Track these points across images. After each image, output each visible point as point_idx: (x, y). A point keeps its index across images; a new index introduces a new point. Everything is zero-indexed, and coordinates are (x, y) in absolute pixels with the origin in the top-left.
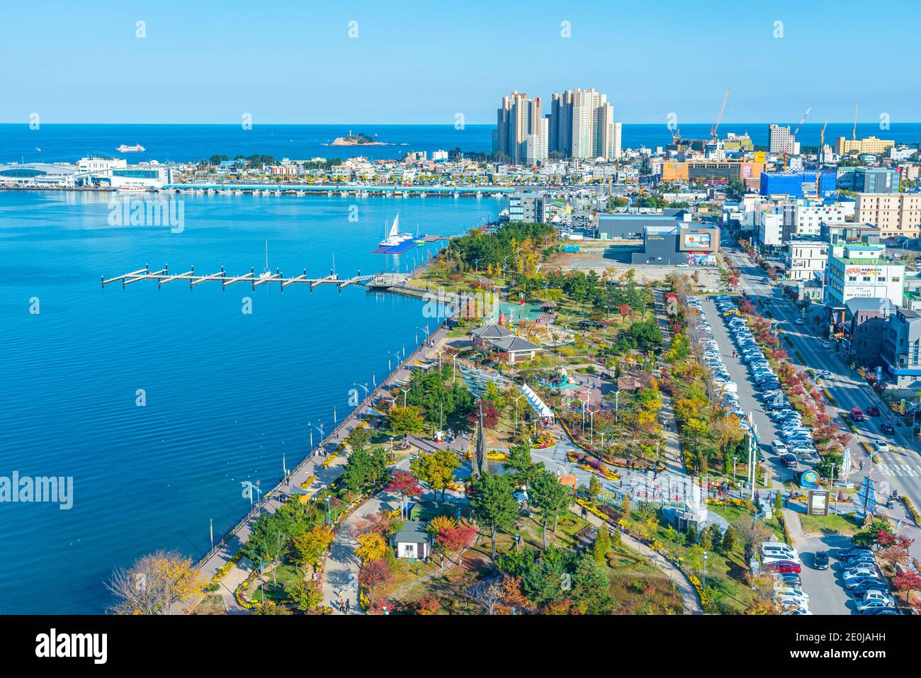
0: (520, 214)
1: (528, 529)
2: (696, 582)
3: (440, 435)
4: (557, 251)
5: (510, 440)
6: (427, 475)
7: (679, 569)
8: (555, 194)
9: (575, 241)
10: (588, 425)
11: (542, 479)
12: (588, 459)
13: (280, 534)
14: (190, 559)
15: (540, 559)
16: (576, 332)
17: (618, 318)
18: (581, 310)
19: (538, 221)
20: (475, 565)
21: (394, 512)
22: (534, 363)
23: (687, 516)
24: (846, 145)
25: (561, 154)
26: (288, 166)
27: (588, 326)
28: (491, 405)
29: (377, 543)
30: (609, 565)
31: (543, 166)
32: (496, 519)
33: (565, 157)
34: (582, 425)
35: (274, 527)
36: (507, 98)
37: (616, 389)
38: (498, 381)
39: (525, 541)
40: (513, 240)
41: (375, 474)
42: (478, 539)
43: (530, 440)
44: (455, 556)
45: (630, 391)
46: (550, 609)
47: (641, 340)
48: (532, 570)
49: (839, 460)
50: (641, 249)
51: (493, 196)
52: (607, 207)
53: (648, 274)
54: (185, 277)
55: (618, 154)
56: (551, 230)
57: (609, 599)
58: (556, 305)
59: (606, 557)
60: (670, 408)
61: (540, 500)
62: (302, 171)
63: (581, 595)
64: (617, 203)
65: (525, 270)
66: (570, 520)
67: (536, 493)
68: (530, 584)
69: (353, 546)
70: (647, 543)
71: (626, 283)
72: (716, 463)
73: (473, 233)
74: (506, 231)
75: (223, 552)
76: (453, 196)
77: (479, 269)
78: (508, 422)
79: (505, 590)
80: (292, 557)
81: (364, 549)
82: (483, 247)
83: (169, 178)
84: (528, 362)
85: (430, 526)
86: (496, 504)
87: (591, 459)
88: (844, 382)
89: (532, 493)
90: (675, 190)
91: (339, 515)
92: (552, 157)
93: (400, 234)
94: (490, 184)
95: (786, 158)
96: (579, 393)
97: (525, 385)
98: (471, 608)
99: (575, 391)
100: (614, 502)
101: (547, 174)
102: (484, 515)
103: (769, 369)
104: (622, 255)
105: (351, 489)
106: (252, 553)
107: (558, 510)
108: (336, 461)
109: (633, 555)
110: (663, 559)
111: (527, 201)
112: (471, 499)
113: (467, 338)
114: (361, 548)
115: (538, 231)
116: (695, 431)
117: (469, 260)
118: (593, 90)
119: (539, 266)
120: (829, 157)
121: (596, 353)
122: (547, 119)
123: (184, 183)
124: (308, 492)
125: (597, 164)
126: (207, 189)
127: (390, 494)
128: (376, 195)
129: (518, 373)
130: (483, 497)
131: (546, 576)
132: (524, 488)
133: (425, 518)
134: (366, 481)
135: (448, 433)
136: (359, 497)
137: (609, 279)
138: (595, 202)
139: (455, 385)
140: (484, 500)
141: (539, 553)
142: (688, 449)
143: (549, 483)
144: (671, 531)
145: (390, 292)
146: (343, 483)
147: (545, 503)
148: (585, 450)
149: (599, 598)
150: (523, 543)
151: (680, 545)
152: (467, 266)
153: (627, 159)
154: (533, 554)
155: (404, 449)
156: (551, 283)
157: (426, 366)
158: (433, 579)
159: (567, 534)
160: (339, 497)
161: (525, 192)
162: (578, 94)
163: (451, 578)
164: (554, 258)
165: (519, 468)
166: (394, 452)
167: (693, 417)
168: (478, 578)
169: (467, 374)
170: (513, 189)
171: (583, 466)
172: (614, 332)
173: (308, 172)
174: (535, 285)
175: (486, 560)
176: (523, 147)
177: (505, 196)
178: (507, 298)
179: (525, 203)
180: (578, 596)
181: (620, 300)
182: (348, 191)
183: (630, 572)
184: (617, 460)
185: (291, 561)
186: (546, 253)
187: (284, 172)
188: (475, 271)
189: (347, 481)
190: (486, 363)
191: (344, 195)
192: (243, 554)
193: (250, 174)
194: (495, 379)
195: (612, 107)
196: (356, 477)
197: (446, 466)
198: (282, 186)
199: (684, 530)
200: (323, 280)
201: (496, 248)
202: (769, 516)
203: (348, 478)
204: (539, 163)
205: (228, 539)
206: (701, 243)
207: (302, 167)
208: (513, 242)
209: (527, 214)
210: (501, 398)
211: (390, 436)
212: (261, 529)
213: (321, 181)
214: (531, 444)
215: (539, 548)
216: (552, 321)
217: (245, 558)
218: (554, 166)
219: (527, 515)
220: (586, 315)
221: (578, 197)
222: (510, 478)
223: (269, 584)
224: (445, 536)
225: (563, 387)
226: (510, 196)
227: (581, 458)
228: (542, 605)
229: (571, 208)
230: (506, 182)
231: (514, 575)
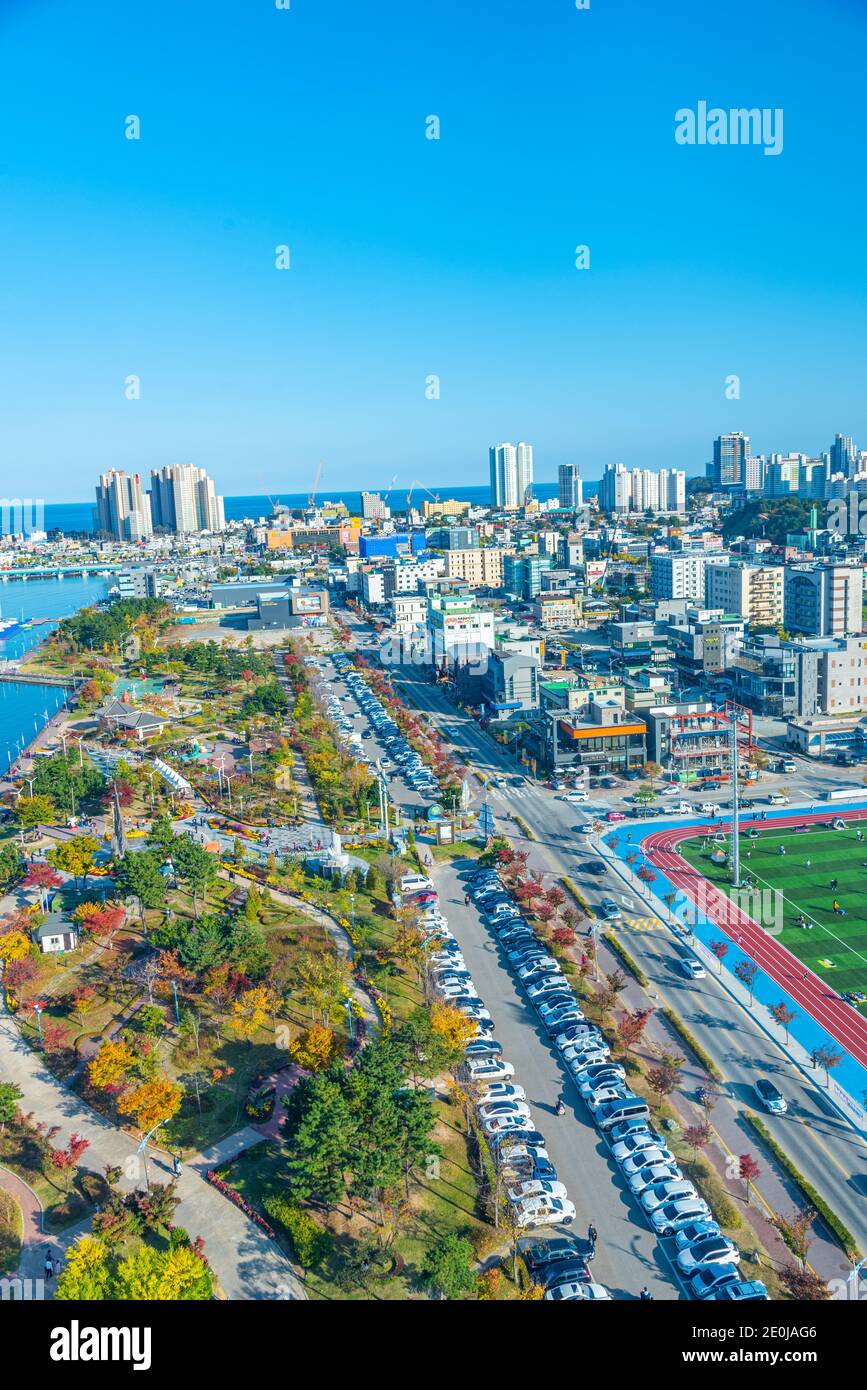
0: (131, 590)
1: (178, 901)
2: (346, 924)
3: (73, 820)
4: (174, 624)
5: (148, 816)
6: (65, 863)
7: (329, 914)
8: (164, 567)
9: (190, 613)
10: (225, 790)
11: (187, 849)
12: (229, 824)
15: (194, 929)
16: (203, 702)
17: (242, 684)
19: (151, 595)
20: (126, 945)
21: (34, 907)
22: (164, 736)
23: (331, 864)
24: (431, 508)
25: (166, 529)
27: (213, 694)
28: (124, 784)
29: (19, 942)
30: (262, 922)
31: (148, 542)
32: (144, 897)
33: (170, 531)
34: (219, 792)
36: (104, 476)
37: (249, 753)
38: (128, 759)
39: (175, 913)
40: (127, 616)
41: (7, 870)
42: (126, 920)
43: (169, 813)
44: (105, 941)
45: (262, 753)
46: (210, 975)
47: (267, 702)
48: (188, 940)
49: (459, 792)
50: (256, 616)
51: (100, 574)
52: (218, 577)
53: (266, 639)
55: (223, 526)
56: (165, 604)
57: (267, 955)
58: (179, 677)
59: (258, 915)
60: (302, 764)
61: (188, 871)
63: (239, 956)
64: (227, 573)
65: (145, 645)
66: (219, 885)
67: (183, 864)
68: (187, 955)
70: (296, 895)
71: (245, 649)
72: (352, 809)
73: (84, 613)
74: (118, 608)
77: (95, 649)
78: (143, 798)
79: (162, 966)
82: (97, 627)
84: (158, 737)
85: (74, 915)
86: (142, 881)
87: (232, 823)
88: (452, 721)
89: (178, 865)
90: (281, 557)
92: (157, 532)
93: (3, 619)
94: (96, 562)
95: (380, 522)
96: (212, 760)
97: (157, 759)
98: (128, 989)
99: (208, 759)
100: (260, 861)
101: (154, 549)
102: (130, 893)
103: (387, 717)
104: (238, 622)
107: (206, 877)
109: (283, 909)
110: (312, 908)
111: (138, 577)
112: (116, 881)
113: (90, 719)
115: (151, 605)
116: (329, 783)
117: (83, 639)
118: (191, 465)
119: (157, 640)
120: (416, 519)
121: (225, 719)
122: (148, 496)
125: (203, 536)
127: (27, 889)
129: (149, 749)
130: (128, 877)
131: (202, 944)
132: (169, 861)
133: (67, 908)
135: (82, 818)
137: (229, 647)
138: (205, 573)
140: (130, 879)
141: (192, 922)
142: (324, 801)
143: (195, 852)
144: (317, 880)
147: (192, 873)
148: (224, 815)
149: (257, 955)
150: (174, 916)
151: (327, 892)
152: (82, 646)
153: (232, 531)
154: (186, 925)
155: (35, 841)
156: (171, 656)
157: (50, 753)
158: (83, 966)
159: (217, 899)
161: (133, 568)
162: (177, 469)
163: (103, 964)
164: (170, 631)
165: (162, 842)
166: (25, 845)
167: (325, 770)
168: (132, 958)
169: (94, 757)
170: (120, 565)
171: (225, 831)
172: (239, 697)
174: (156, 659)
175: (138, 939)
176: (126, 523)
177: (112, 573)
178: (128, 675)
179: (135, 579)
180: (236, 958)
181: (242, 666)
183: (283, 926)
184: (258, 820)
186: (162, 627)
188: (90, 651)
190: (114, 741)
194: (125, 757)
195: (210, 481)
197: (85, 851)
199: (329, 877)
201: (110, 626)
202: (404, 851)
204: (144, 539)
206: (312, 605)
208: (127, 619)
209: (139, 589)
210: (135, 775)
211: (19, 829)
214: (170, 817)
215: (190, 917)
216: (177, 693)
218: (160, 540)
219: (176, 888)
220: (211, 684)
221: (188, 569)
222: (154, 853)
224: (92, 922)
225: (196, 756)
226: (118, 573)
227: (222, 823)
228: (201, 973)
229: (183, 581)
230: (113, 559)
231: (169, 948)
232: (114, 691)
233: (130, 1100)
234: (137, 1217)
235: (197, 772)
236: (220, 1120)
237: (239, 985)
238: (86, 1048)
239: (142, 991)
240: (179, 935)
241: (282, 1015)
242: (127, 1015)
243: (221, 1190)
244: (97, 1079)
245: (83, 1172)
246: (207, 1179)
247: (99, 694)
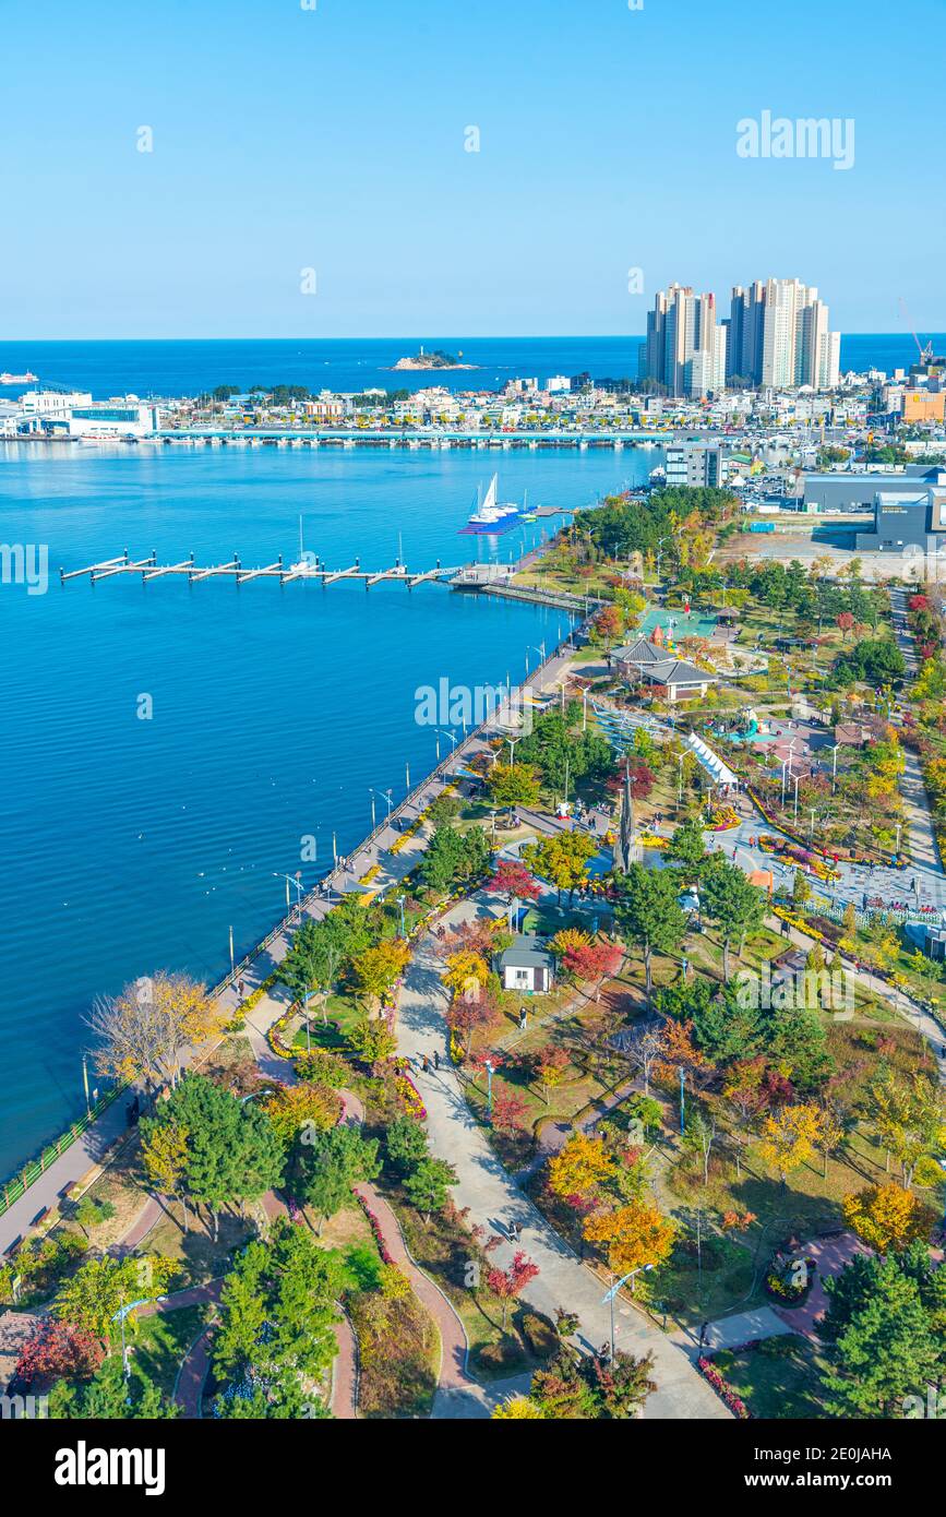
0: (683, 473)
1: (700, 951)
3: (564, 808)
4: (740, 530)
5: (671, 818)
6: (547, 867)
7: (932, 1015)
8: (735, 442)
9: (767, 516)
10: (790, 796)
11: (722, 876)
12: (790, 848)
13: (332, 950)
14: (203, 984)
15: (720, 996)
16: (771, 655)
17: (836, 634)
18: (777, 621)
19: (710, 484)
20: (620, 1002)
21: (498, 922)
22: (707, 701)
25: (745, 381)
26: (329, 403)
27: (788, 645)
28: (641, 766)
29: (474, 967)
31: (717, 400)
32: (652, 935)
33: (750, 386)
34: (781, 798)
35: (323, 940)
36: (662, 295)
37: (834, 743)
38: (651, 728)
39: (695, 968)
40: (673, 513)
41: (469, 864)
42: (624, 964)
43: (701, 818)
44: (591, 988)
45: (855, 746)
46: (735, 1070)
47: (872, 667)
48: (709, 1012)
50: (871, 528)
51: (640, 446)
52: (818, 463)
53: (882, 566)
54: (181, 569)
55: (835, 380)
56: (729, 498)
57: (826, 1057)
58: (739, 613)
60: (918, 772)
61: (720, 908)
62: (350, 410)
63: (783, 1051)
64: (833, 457)
65: (691, 560)
66: (764, 939)
67: (713, 897)
68: (705, 1033)
69: (438, 970)
70: (883, 975)
71: (847, 580)
73: (611, 504)
74: (661, 501)
75: (249, 975)
76: (578, 446)
77: (621, 559)
78: (666, 790)
79: (668, 1041)
80: (350, 984)
81: (456, 975)
82: (627, 525)
83: (154, 421)
84: (698, 701)
85: (552, 944)
86: (652, 912)
87: (795, 847)
89: (707, 897)
90: (924, 436)
91: (416, 924)
92: (731, 386)
93: (498, 505)
94: (636, 427)
96: (775, 747)
97: (693, 734)
98: (616, 1066)
99: (769, 745)
100: (831, 913)
101: (724, 412)
102: (633, 927)
104: (841, 537)
105: (434, 886)
106: (290, 976)
107: (746, 923)
108: (410, 845)
109: (862, 993)
110: (907, 1000)
111: (695, 454)
112: (614, 904)
113: (604, 663)
114: (450, 973)
115: (710, 499)
117: (605, 544)
118: (797, 280)
119: (712, 554)
121: (802, 687)
122: (724, 328)
123: (176, 428)
124: (371, 890)
125: (801, 396)
126: (210, 437)
127: (492, 895)
128: (462, 446)
129: (682, 717)
130: (632, 902)
131: (729, 1021)
132: (694, 889)
133: (544, 932)
134: (456, 874)
135: (576, 806)
136: (446, 898)
137: (821, 574)
138: (797, 455)
139: (588, 734)
140: (635, 905)
141: (717, 986)
143: (734, 883)
144: (919, 958)
145: (485, 592)
146: (421, 878)
147: (726, 912)
148: (785, 834)
149: (809, 1055)
150: (692, 972)
151: (934, 980)
152: (602, 553)
153: (848, 389)
154: (709, 988)
155: (510, 829)
156: (731, 580)
157: (542, 705)
158: (558, 1021)
159: (759, 959)
160: (417, 897)
161: (689, 439)
162: (774, 287)
163: (584, 1021)
164: (734, 541)
165: (686, 860)
166: (496, 832)
168: (626, 1021)
169: (602, 718)
170: (671, 435)
171: (783, 857)
172: (829, 655)
173: (359, 410)
174: (707, 582)
175: (638, 995)
176: (687, 370)
177: (659, 445)
178: (663, 603)
179: (691, 457)
180: (779, 1053)
181: (840, 605)
182: (419, 439)
183: (857, 1018)
184: (836, 850)
185: (348, 990)
186: (722, 534)
187: (324, 412)
188: (614, 561)
189: (428, 874)
190: (633, 700)
191: (414, 445)
192: (277, 978)
193: (273, 415)
194: (647, 725)
195: (826, 308)
196: (441, 869)
197: (575, 854)
198: (321, 432)
199: (940, 957)
200: (385, 575)
201: (646, 526)
203: (430, 870)
204: (710, 395)
205: (254, 956)
207: (349, 403)
208: (673, 517)
209: (693, 473)
210: (657, 754)
211: (490, 809)
212: (304, 943)
213: (378, 424)
214: (703, 824)
215: (715, 978)
216: (733, 638)
217: (282, 984)
218: (735, 399)
219: (698, 931)
220: (786, 629)
221: (772, 447)
222: (673, 873)
223: (317, 1023)
224: (575, 959)
225: (751, 738)
226: (667, 446)
227: (780, 846)
228: (722, 1064)
229: (762, 464)
230: (660, 425)
231: (681, 1018)
232: (641, 624)
233: (602, 1222)
234: (593, 1392)
235: (749, 762)
236: (728, 1287)
237: (778, 1095)
238: (549, 1136)
239: (635, 1072)
240: (698, 1001)
241: (839, 1153)
242: (610, 1102)
243: (717, 1389)
244: (559, 1183)
245: (526, 1309)
246: (700, 1369)
247: (619, 627)
